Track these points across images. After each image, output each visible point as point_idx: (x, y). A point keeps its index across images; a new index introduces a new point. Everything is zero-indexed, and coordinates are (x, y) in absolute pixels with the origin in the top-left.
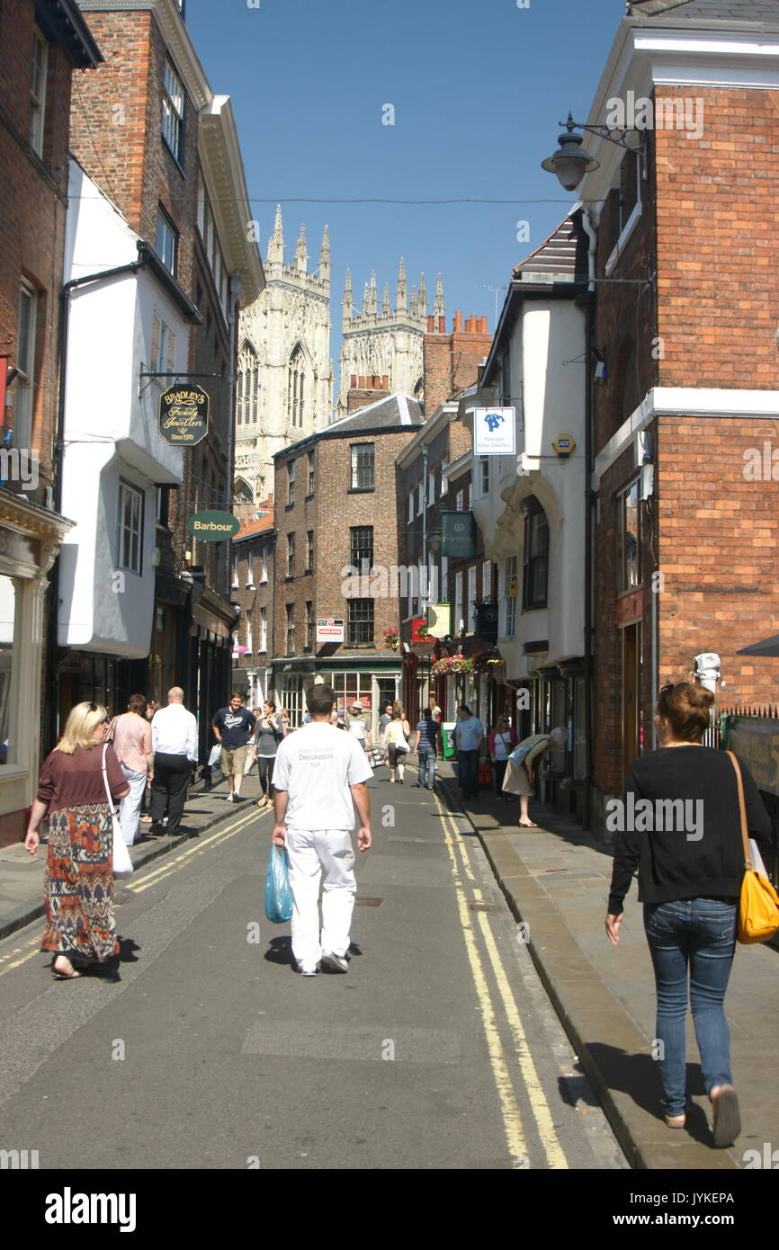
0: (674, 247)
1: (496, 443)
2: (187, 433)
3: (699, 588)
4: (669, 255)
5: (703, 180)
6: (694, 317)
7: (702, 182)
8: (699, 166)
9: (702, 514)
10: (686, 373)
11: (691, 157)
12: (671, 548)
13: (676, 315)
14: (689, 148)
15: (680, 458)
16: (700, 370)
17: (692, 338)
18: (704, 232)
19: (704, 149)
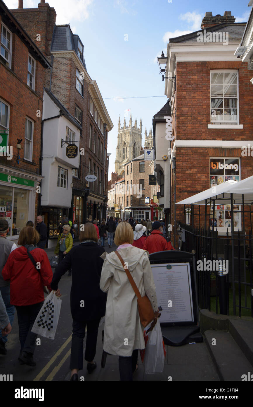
0: (181, 104)
1: (149, 158)
2: (72, 156)
3: (186, 191)
4: (179, 106)
5: (189, 86)
6: (186, 122)
7: (189, 87)
8: (188, 83)
9: (187, 172)
10: (183, 136)
11: (186, 80)
12: (179, 181)
13: (181, 121)
14: (185, 78)
15: (182, 158)
16: (187, 135)
17: (185, 127)
18: (189, 100)
19: (189, 78)
